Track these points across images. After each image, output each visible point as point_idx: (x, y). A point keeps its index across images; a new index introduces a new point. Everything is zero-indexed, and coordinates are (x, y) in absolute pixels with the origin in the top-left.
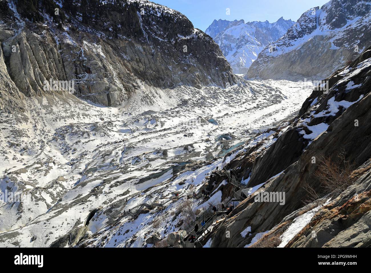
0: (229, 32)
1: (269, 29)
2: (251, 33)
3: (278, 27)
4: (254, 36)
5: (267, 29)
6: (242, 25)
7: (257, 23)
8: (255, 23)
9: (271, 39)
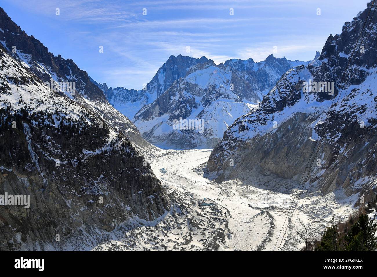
0: (191, 78)
1: (254, 72)
2: (225, 82)
3: (268, 70)
4: (230, 86)
5: (252, 74)
6: (211, 69)
7: (236, 62)
8: (234, 62)
9: (257, 87)
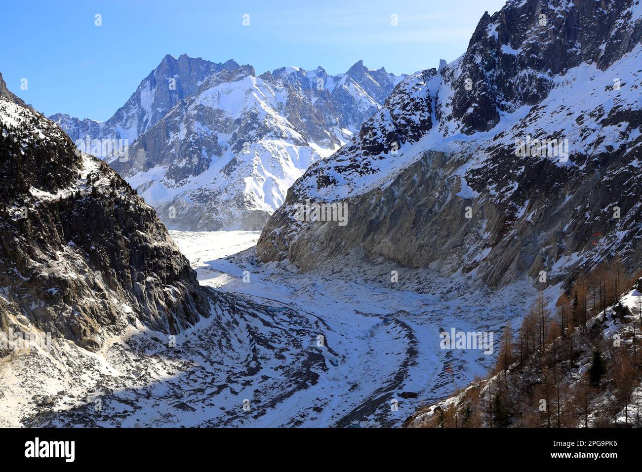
0: (210, 98)
1: (328, 92)
2: (276, 107)
3: (352, 89)
4: (285, 115)
5: (323, 95)
7: (293, 74)
8: (289, 73)
9: (334, 121)
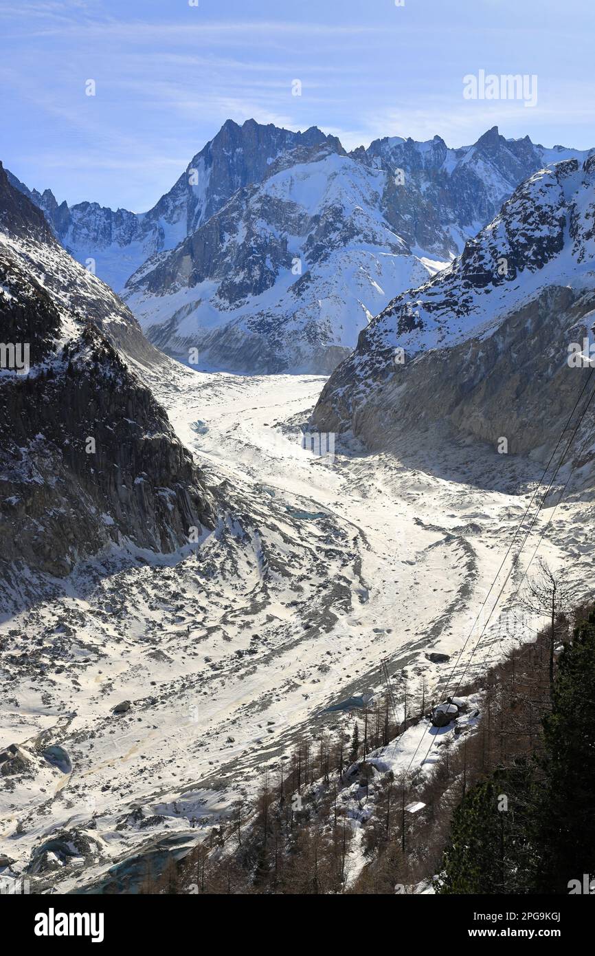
0: (279, 186)
1: (445, 174)
2: (368, 198)
3: (481, 169)
4: (381, 209)
5: (439, 178)
6: (333, 163)
7: (398, 147)
8: (393, 145)
9: (451, 216)
